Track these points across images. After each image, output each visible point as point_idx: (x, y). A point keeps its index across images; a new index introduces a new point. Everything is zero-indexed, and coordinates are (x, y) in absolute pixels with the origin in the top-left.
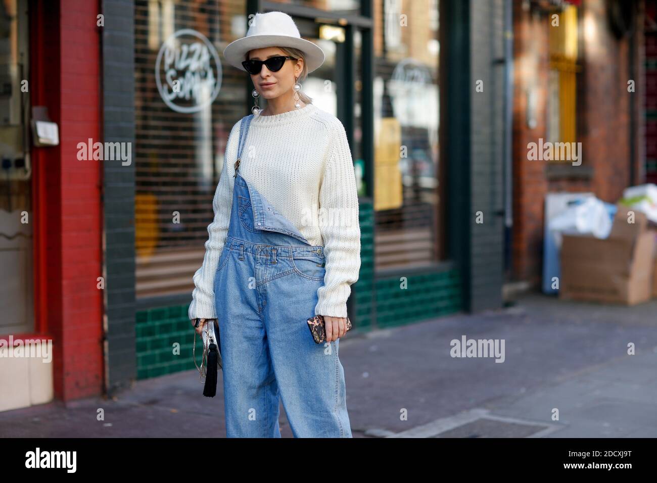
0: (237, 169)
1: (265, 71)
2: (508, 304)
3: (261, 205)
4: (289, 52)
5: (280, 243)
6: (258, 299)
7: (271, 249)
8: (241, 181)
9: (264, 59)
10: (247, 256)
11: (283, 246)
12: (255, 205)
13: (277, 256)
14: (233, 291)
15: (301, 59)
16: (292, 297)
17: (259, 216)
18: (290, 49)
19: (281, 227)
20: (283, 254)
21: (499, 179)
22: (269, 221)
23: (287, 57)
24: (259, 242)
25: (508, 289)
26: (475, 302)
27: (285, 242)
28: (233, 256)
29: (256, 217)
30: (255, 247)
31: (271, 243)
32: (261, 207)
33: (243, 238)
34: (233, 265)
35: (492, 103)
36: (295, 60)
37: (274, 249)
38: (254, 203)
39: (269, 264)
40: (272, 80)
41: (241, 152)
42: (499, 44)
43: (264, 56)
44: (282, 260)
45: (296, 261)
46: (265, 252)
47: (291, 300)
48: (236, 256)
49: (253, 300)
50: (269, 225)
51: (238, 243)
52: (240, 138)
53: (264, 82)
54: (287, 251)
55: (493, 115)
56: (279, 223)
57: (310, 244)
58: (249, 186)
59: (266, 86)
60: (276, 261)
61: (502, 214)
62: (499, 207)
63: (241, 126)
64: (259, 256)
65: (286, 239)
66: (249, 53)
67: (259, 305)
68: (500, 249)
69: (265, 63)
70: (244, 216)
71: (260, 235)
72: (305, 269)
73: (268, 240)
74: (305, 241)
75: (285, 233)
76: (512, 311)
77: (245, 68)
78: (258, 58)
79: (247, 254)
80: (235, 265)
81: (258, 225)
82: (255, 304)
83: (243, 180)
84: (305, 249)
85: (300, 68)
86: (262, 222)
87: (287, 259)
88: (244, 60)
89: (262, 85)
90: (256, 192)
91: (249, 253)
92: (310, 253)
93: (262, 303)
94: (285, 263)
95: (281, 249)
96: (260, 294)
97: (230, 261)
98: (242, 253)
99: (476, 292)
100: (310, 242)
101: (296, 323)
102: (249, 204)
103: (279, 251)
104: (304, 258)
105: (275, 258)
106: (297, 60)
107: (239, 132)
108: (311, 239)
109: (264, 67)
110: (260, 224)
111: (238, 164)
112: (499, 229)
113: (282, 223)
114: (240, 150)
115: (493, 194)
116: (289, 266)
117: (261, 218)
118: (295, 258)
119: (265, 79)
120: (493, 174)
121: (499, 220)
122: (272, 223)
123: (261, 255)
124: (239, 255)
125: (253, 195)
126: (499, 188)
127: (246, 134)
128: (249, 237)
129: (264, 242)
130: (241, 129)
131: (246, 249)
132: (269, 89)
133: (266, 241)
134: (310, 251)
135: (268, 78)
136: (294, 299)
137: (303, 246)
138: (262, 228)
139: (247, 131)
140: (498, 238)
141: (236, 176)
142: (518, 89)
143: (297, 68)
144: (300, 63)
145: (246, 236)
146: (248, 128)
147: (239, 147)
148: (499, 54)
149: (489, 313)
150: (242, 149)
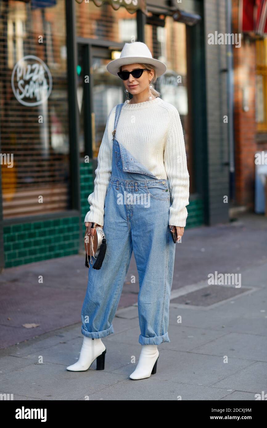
0: (114, 136)
1: (131, 78)
2: (232, 220)
3: (127, 157)
4: (145, 66)
5: (139, 179)
6: (127, 213)
7: (134, 183)
8: (116, 143)
9: (131, 70)
10: (121, 187)
11: (141, 180)
12: (123, 157)
13: (138, 186)
14: (112, 208)
15: (153, 70)
16: (147, 211)
17: (126, 164)
18: (146, 64)
19: (138, 170)
20: (142, 185)
21: (225, 143)
22: (132, 167)
23: (144, 69)
24: (127, 179)
25: (232, 211)
26: (212, 219)
27: (142, 178)
28: (113, 187)
29: (124, 164)
30: (125, 182)
31: (134, 179)
32: (127, 158)
33: (118, 176)
34: (113, 192)
35: (220, 96)
36: (149, 71)
37: (136, 182)
38: (123, 156)
39: (133, 191)
40: (135, 83)
41: (116, 125)
42: (223, 59)
43: (130, 69)
44: (141, 189)
45: (149, 189)
46: (131, 185)
47: (147, 212)
48: (114, 187)
49: (124, 213)
50: (132, 169)
51: (116, 180)
52: (116, 117)
53: (131, 84)
54: (144, 183)
55: (221, 103)
56: (137, 168)
57: (158, 178)
58: (120, 146)
59: (132, 87)
60: (138, 190)
61: (228, 164)
62: (226, 160)
63: (116, 110)
64: (127, 187)
65: (143, 177)
66: (121, 68)
67: (127, 216)
68: (227, 186)
69: (132, 73)
70: (118, 163)
71: (128, 175)
72: (154, 193)
73: (132, 177)
74: (154, 177)
75: (141, 173)
76: (235, 224)
77: (119, 76)
78: (127, 70)
79: (120, 186)
80: (114, 193)
81: (125, 169)
82: (125, 216)
83: (118, 142)
84: (154, 181)
85: (152, 75)
86: (127, 167)
87: (144, 188)
88: (119, 72)
89: (129, 86)
90: (125, 149)
91: (122, 186)
92: (158, 184)
93: (130, 215)
94: (143, 191)
95: (140, 183)
96: (129, 210)
97: (111, 190)
98: (118, 185)
99: (212, 212)
100: (157, 177)
101: (150, 226)
102: (120, 157)
103: (139, 184)
104: (154, 187)
105: (136, 188)
106: (150, 71)
107: (115, 113)
108: (158, 175)
109: (131, 76)
110: (126, 168)
111: (114, 133)
112: (226, 174)
113: (139, 168)
114: (116, 124)
115: (222, 152)
116: (145, 192)
117: (127, 165)
118: (149, 187)
119: (132, 83)
120: (222, 140)
121: (226, 168)
122: (133, 168)
123: (128, 187)
124: (116, 187)
125: (122, 151)
126: (226, 148)
127: (119, 115)
128: (121, 176)
129: (130, 179)
130: (116, 111)
131: (120, 183)
132: (134, 89)
133: (131, 178)
134: (157, 183)
135: (133, 82)
136: (148, 212)
137: (153, 180)
138: (127, 171)
139: (120, 113)
140: (226, 179)
141: (114, 140)
142: (237, 87)
143: (150, 75)
144: (152, 72)
145: (120, 175)
146: (120, 111)
147: (115, 122)
148: (224, 66)
149: (222, 226)
150: (117, 124)
